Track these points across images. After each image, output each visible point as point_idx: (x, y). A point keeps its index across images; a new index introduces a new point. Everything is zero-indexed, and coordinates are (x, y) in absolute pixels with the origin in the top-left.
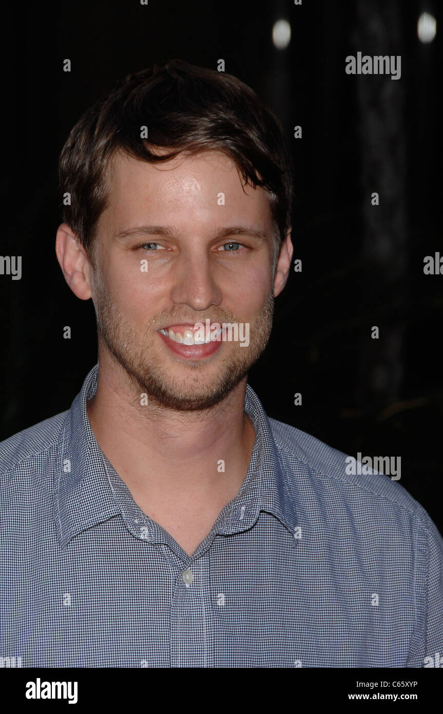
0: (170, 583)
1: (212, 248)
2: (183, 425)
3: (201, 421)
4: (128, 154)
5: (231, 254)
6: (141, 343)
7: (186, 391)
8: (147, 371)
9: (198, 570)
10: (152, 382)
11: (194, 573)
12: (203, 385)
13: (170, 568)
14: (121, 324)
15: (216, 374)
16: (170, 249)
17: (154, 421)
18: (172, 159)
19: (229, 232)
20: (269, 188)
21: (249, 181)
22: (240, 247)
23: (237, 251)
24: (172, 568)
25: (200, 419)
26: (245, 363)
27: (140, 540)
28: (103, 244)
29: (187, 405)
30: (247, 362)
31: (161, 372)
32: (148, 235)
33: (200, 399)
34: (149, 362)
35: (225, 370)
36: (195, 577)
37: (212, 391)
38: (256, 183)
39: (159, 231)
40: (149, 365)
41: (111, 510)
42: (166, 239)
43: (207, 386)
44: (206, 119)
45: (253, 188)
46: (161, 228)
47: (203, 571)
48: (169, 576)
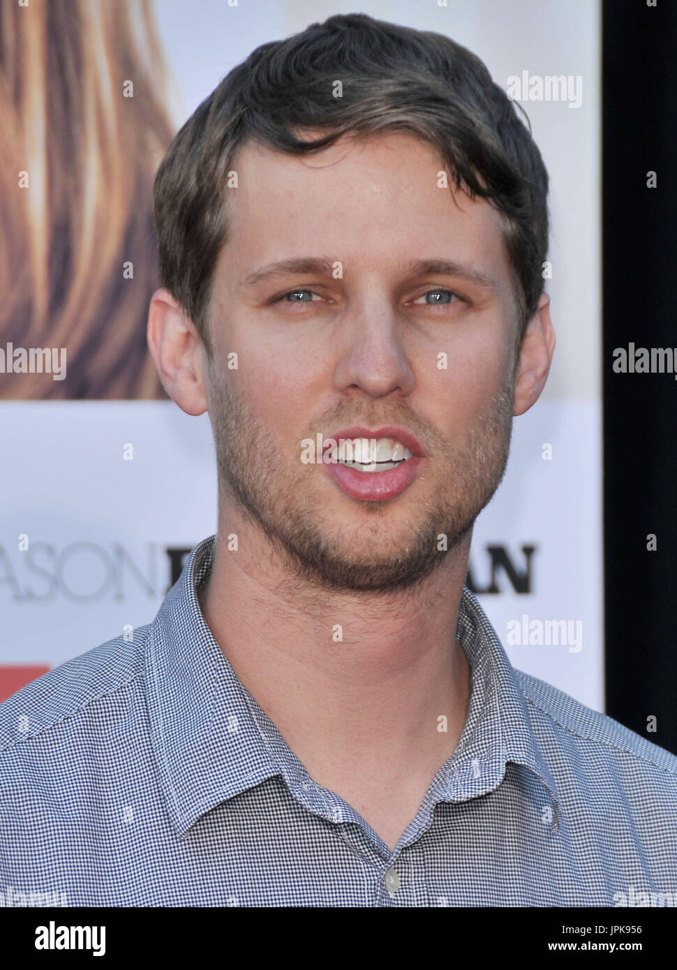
0: (363, 891)
1: (405, 298)
2: (365, 623)
3: (396, 617)
4: (259, 143)
5: (438, 310)
6: (288, 473)
7: (357, 550)
8: (297, 519)
9: (407, 870)
10: (305, 539)
11: (400, 874)
12: (387, 539)
13: (362, 866)
14: (257, 440)
15: (407, 522)
16: (332, 301)
17: (315, 617)
18: (332, 145)
19: (431, 268)
20: (502, 206)
21: (463, 184)
22: (453, 299)
23: (446, 305)
24: (365, 866)
25: (394, 613)
26: (459, 509)
27: (314, 816)
28: (221, 305)
29: (364, 581)
30: (464, 507)
31: (319, 517)
32: (293, 275)
33: (383, 566)
34: (302, 503)
35: (423, 518)
36: (401, 881)
37: (402, 551)
38: (476, 190)
39: (310, 267)
40: (302, 509)
41: (265, 768)
42: (322, 281)
43: (392, 540)
44: (390, 81)
45: (471, 198)
46: (314, 260)
47: (415, 873)
48: (361, 879)
